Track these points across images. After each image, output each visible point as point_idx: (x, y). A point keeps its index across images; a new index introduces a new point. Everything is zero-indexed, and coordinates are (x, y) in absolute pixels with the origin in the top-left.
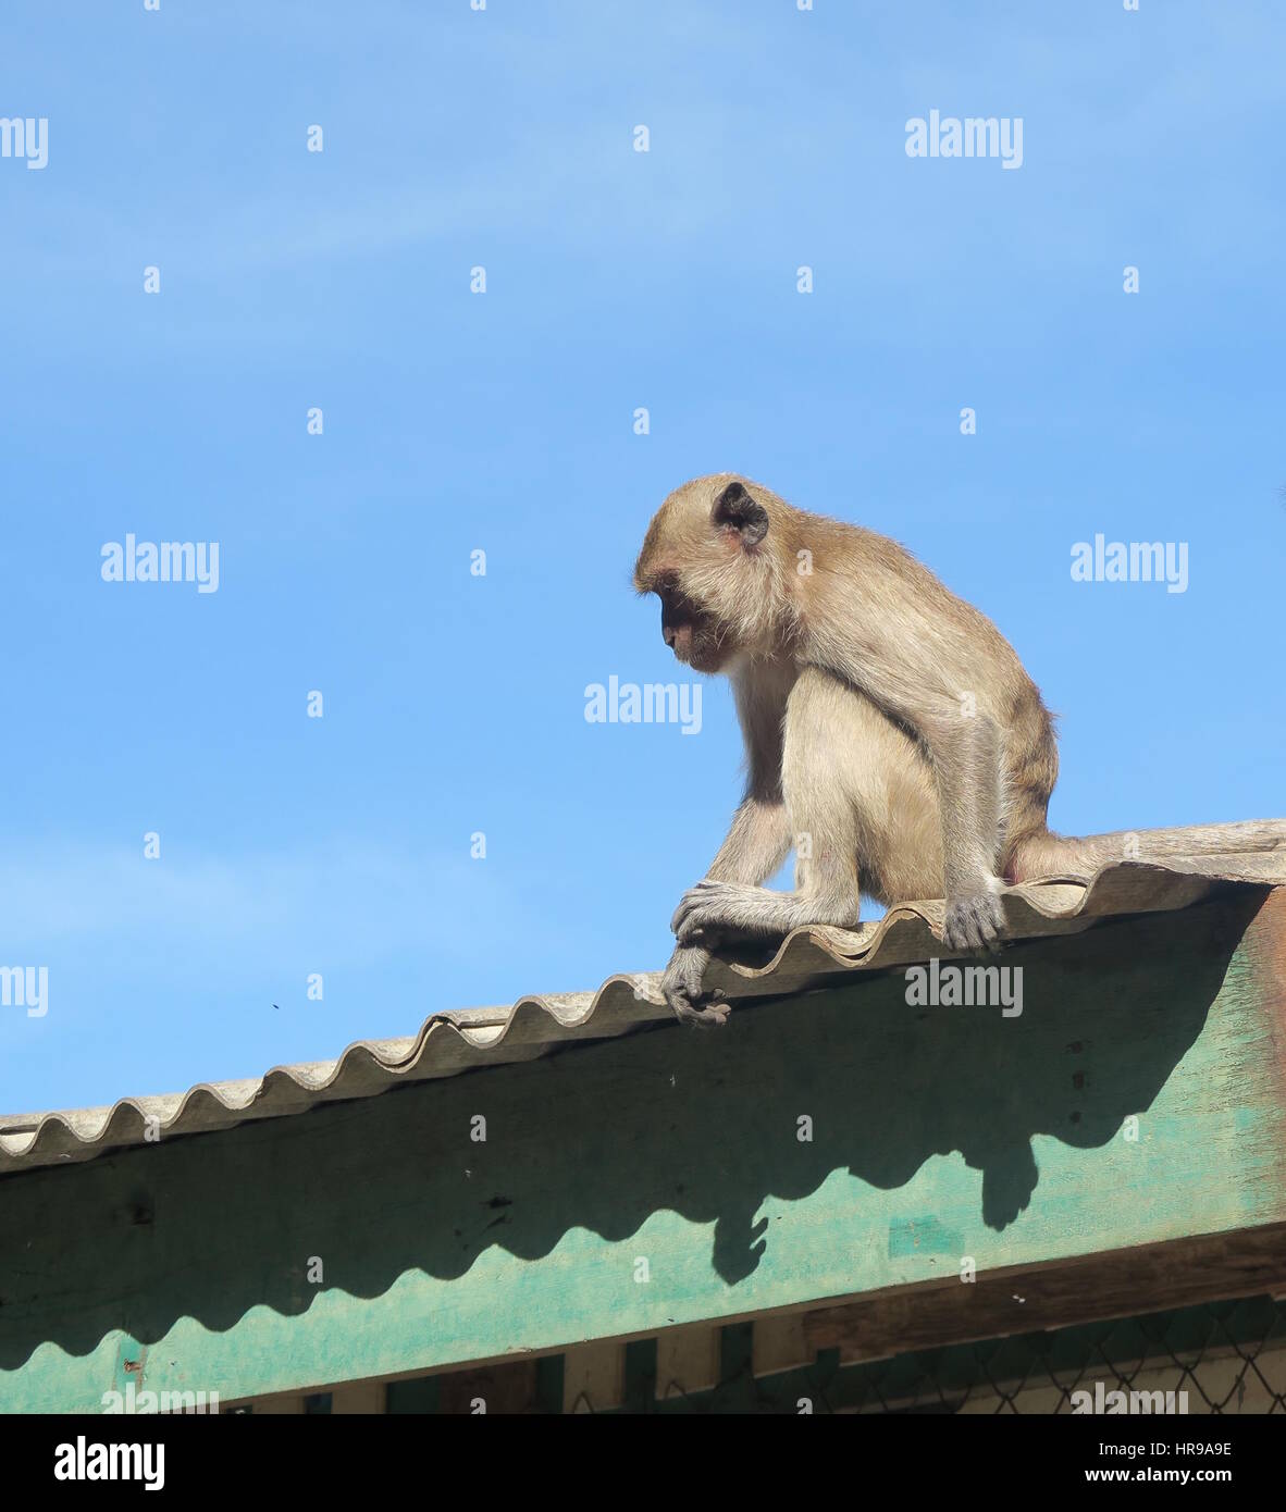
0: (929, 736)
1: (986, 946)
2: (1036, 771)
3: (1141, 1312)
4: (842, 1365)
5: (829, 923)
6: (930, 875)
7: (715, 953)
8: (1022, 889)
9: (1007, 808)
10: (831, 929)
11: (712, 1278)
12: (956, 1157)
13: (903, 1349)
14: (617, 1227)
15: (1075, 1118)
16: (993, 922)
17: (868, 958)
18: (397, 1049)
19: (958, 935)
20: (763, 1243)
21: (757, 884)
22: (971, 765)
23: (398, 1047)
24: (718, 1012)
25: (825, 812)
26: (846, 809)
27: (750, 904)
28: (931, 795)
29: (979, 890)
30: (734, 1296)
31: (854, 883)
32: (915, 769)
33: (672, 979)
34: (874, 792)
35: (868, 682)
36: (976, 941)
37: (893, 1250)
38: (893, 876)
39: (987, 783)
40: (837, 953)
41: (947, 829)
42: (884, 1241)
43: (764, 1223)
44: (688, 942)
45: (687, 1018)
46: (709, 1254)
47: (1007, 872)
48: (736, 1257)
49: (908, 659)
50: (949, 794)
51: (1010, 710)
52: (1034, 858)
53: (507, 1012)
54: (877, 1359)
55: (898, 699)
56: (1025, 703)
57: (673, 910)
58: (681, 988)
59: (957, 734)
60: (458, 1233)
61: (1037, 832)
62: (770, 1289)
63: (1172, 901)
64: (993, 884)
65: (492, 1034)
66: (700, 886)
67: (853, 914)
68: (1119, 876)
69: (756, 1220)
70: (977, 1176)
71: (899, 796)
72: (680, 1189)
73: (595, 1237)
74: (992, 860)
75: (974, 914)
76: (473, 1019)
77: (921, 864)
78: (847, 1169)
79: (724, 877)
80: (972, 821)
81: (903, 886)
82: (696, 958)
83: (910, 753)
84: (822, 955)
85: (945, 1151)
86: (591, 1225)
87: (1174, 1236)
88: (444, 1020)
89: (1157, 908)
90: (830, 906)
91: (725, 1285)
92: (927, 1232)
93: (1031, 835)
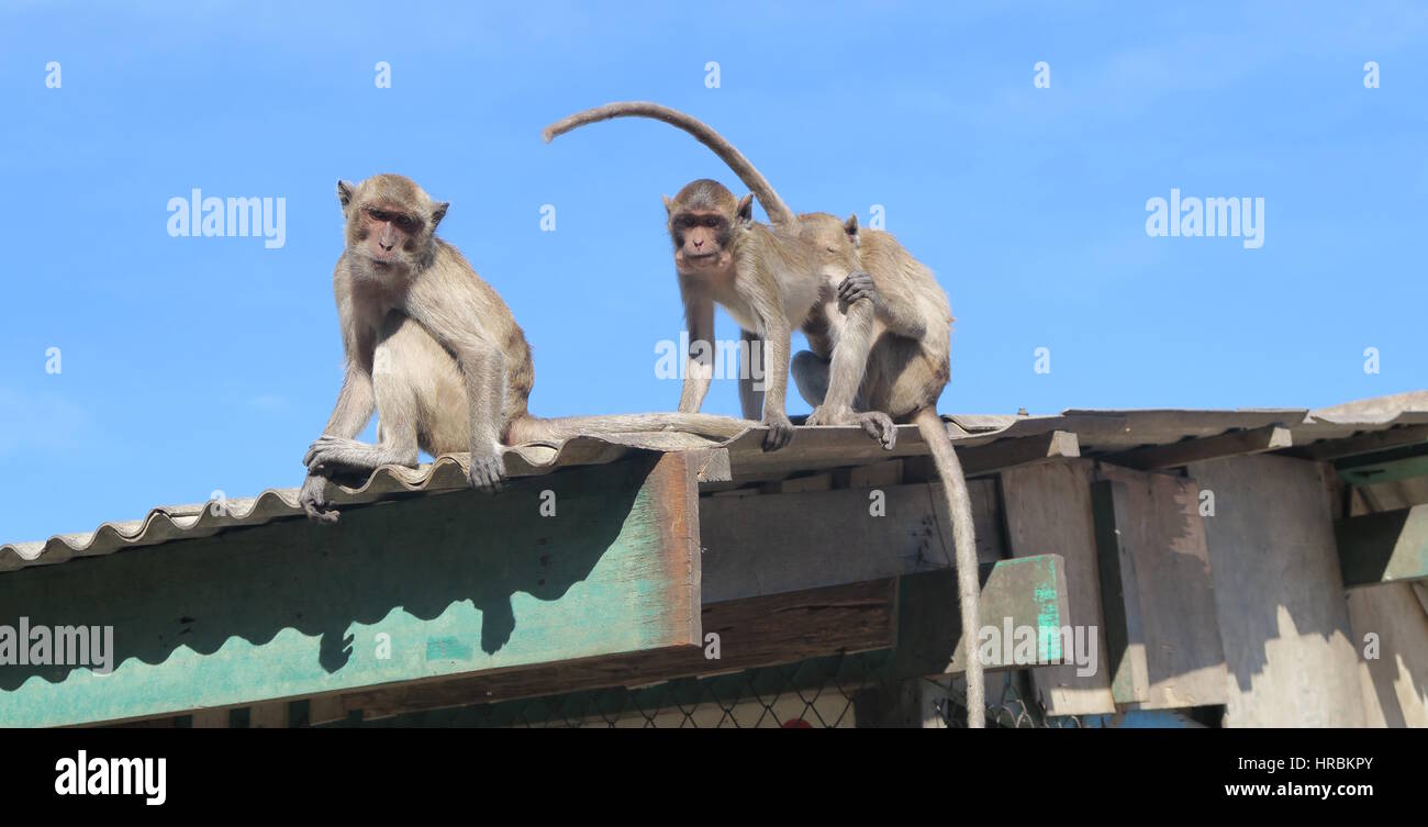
0: (464, 358)
1: (493, 485)
2: (522, 378)
3: (549, 694)
4: (365, 720)
5: (399, 464)
6: (461, 437)
7: (330, 479)
8: (517, 448)
9: (508, 404)
10: (401, 467)
11: (318, 668)
12: (469, 603)
13: (402, 711)
14: (260, 637)
15: (542, 582)
16: (498, 472)
17: (424, 485)
18: (130, 527)
19: (477, 479)
20: (351, 649)
21: (353, 438)
22: (488, 378)
23: (132, 527)
24: (333, 515)
25: (399, 398)
26: (411, 398)
27: (354, 451)
28: (462, 392)
29: (490, 452)
30: (332, 679)
31: (415, 440)
32: (453, 376)
33: (305, 494)
34: (428, 388)
35: (431, 322)
36: (487, 482)
37: (429, 656)
38: (438, 437)
39: (497, 389)
40: (405, 482)
41: (472, 414)
42: (424, 650)
43: (351, 638)
44: (315, 473)
45: (315, 518)
46: (317, 655)
47: (504, 440)
48: (334, 656)
49: (458, 313)
50: (474, 394)
51: (507, 342)
52: (522, 430)
53: (200, 508)
54: (386, 716)
55: (448, 335)
56: (515, 339)
57: (305, 453)
58: (312, 500)
59: (481, 358)
60: (161, 637)
61: (522, 415)
62: (353, 676)
63: (604, 459)
64: (499, 448)
65: (190, 521)
66: (323, 439)
67: (414, 459)
68: (577, 444)
69: (346, 636)
70: (480, 613)
71: (443, 390)
72: (299, 616)
73: (246, 642)
74: (498, 434)
75: (487, 466)
76: (178, 512)
77: (455, 430)
78: (402, 608)
79: (335, 434)
80: (487, 411)
81: (444, 443)
82: (319, 482)
83: (451, 365)
84: (395, 482)
85: (462, 599)
86: (244, 635)
87: (600, 653)
88: (161, 511)
89: (596, 462)
90: (400, 454)
91: (326, 673)
92: (450, 646)
93: (520, 416)
